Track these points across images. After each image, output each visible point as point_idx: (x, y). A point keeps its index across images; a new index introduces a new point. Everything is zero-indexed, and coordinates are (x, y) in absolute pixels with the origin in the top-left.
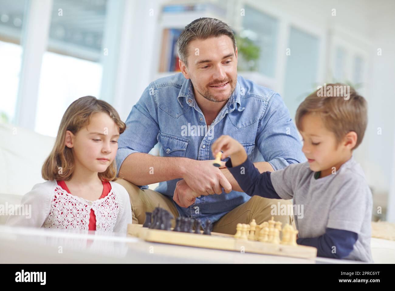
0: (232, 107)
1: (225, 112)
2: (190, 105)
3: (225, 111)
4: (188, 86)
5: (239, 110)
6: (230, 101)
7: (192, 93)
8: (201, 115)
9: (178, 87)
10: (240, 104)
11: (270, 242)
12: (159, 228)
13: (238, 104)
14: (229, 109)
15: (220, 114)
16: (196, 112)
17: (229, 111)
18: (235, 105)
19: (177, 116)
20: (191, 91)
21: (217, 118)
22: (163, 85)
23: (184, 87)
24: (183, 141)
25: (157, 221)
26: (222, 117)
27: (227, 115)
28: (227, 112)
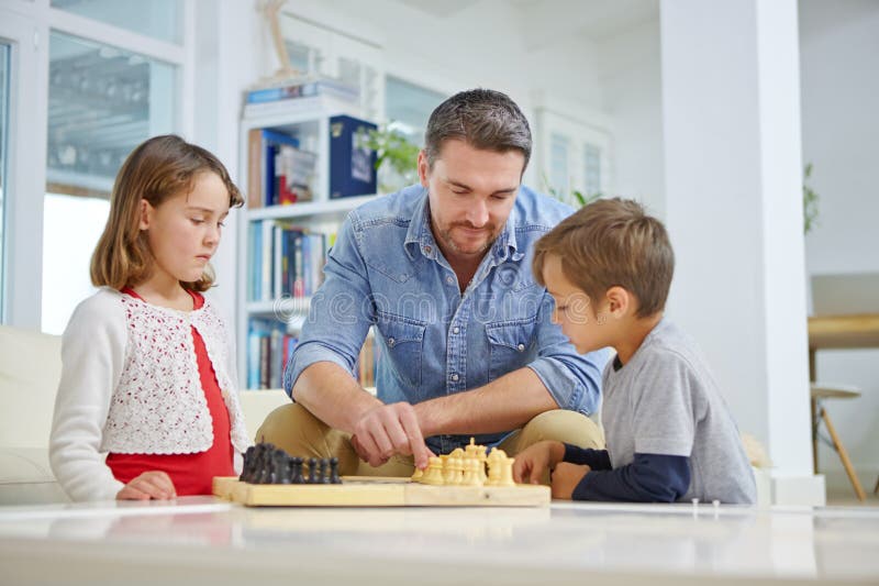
0: (502, 254)
1: (490, 263)
2: (429, 257)
3: (488, 262)
4: (423, 222)
5: (514, 259)
6: (497, 244)
7: (430, 234)
8: (449, 272)
9: (403, 224)
10: (515, 247)
11: (467, 485)
12: (269, 482)
13: (511, 248)
14: (496, 260)
15: (480, 269)
16: (440, 268)
17: (497, 261)
18: (507, 251)
19: (403, 278)
20: (429, 230)
21: (475, 277)
22: (375, 223)
23: (415, 225)
24: (414, 324)
25: (263, 468)
26: (485, 274)
27: (494, 269)
28: (493, 264)
